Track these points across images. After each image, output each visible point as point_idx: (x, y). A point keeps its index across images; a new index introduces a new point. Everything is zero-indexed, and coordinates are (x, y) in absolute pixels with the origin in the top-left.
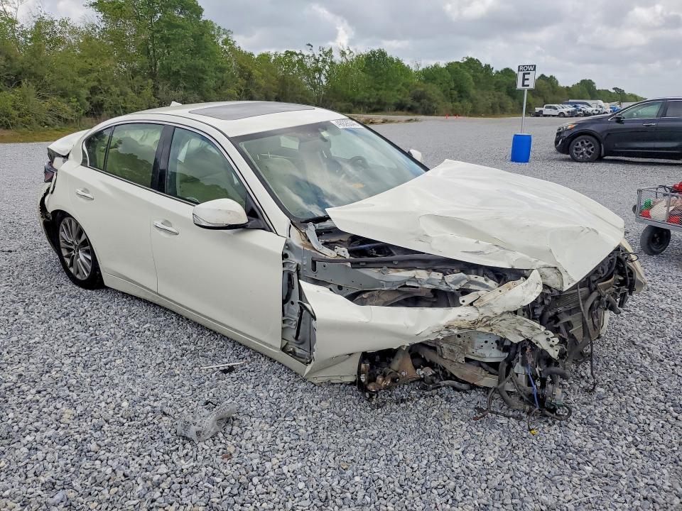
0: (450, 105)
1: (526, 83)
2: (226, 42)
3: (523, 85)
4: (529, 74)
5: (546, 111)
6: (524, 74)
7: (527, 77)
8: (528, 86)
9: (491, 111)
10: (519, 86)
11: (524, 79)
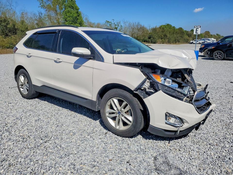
0: (161, 40)
1: (197, 32)
2: (86, 19)
3: (196, 33)
4: (198, 29)
5: (194, 42)
6: (196, 29)
7: (197, 30)
8: (198, 33)
9: (174, 42)
10: (195, 33)
11: (196, 31)
